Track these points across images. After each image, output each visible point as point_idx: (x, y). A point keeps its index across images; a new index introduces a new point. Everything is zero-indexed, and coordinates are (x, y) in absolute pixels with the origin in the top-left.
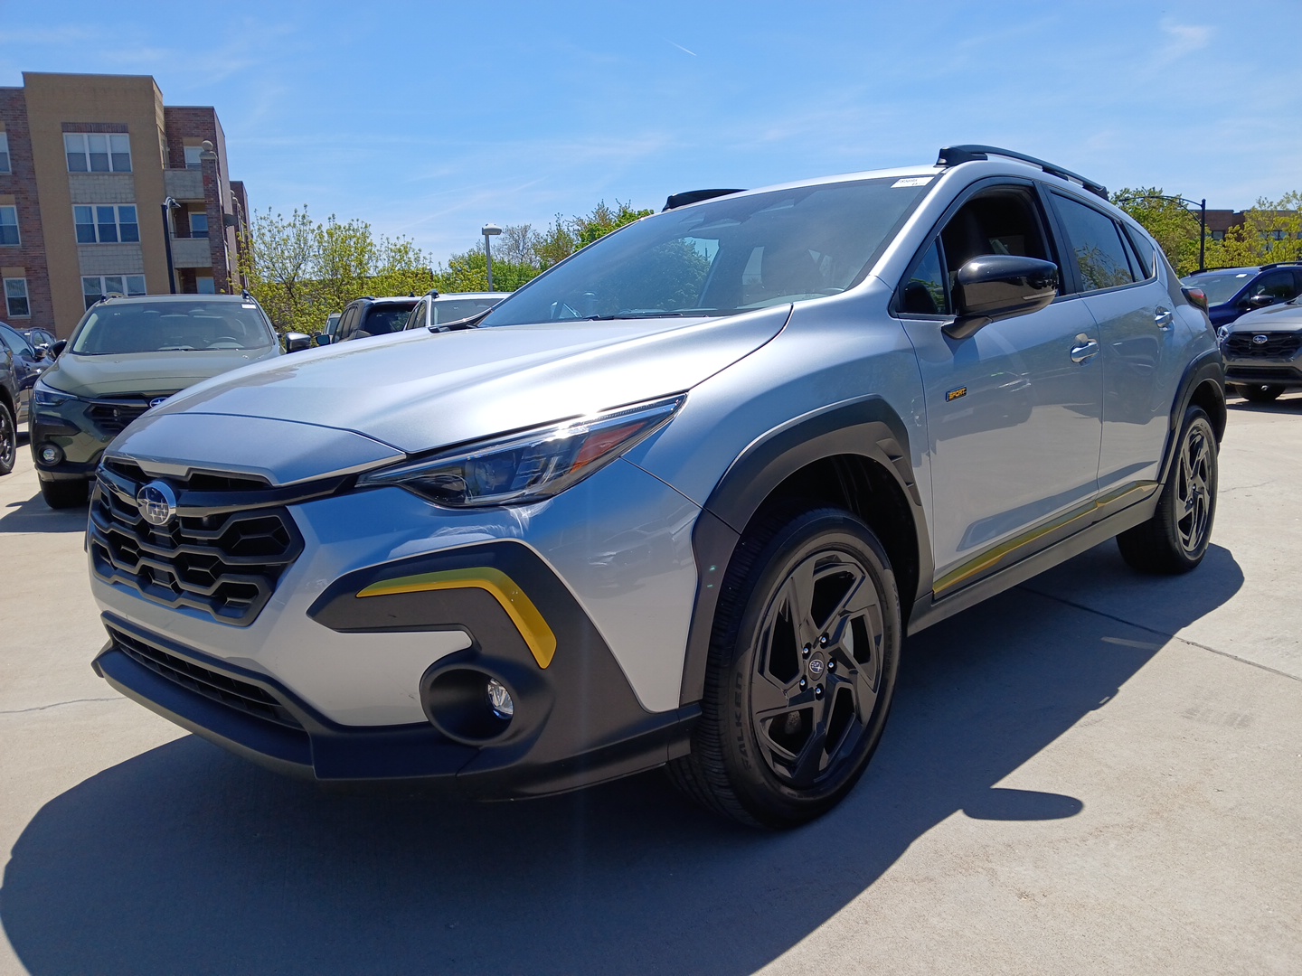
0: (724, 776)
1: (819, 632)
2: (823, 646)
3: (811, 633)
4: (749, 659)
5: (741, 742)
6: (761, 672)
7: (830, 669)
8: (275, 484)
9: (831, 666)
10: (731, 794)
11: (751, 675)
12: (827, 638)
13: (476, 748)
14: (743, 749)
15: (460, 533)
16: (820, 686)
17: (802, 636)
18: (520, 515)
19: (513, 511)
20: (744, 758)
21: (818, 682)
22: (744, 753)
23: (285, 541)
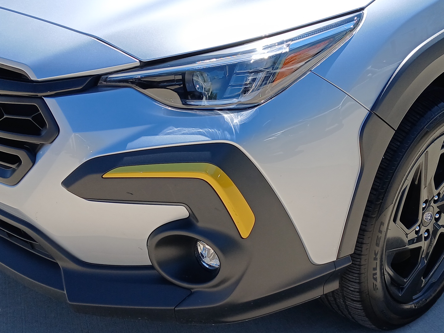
0: (358, 294)
1: (436, 192)
2: (435, 202)
3: (430, 192)
4: (390, 210)
5: (375, 272)
6: (395, 221)
7: (435, 218)
8: (33, 77)
9: (437, 216)
10: (360, 306)
11: (389, 223)
12: (439, 197)
13: (189, 289)
14: (375, 277)
15: (183, 134)
16: (427, 231)
17: (424, 195)
18: (232, 120)
19: (227, 116)
20: (375, 282)
21: (426, 228)
22: (375, 279)
23: (43, 124)
